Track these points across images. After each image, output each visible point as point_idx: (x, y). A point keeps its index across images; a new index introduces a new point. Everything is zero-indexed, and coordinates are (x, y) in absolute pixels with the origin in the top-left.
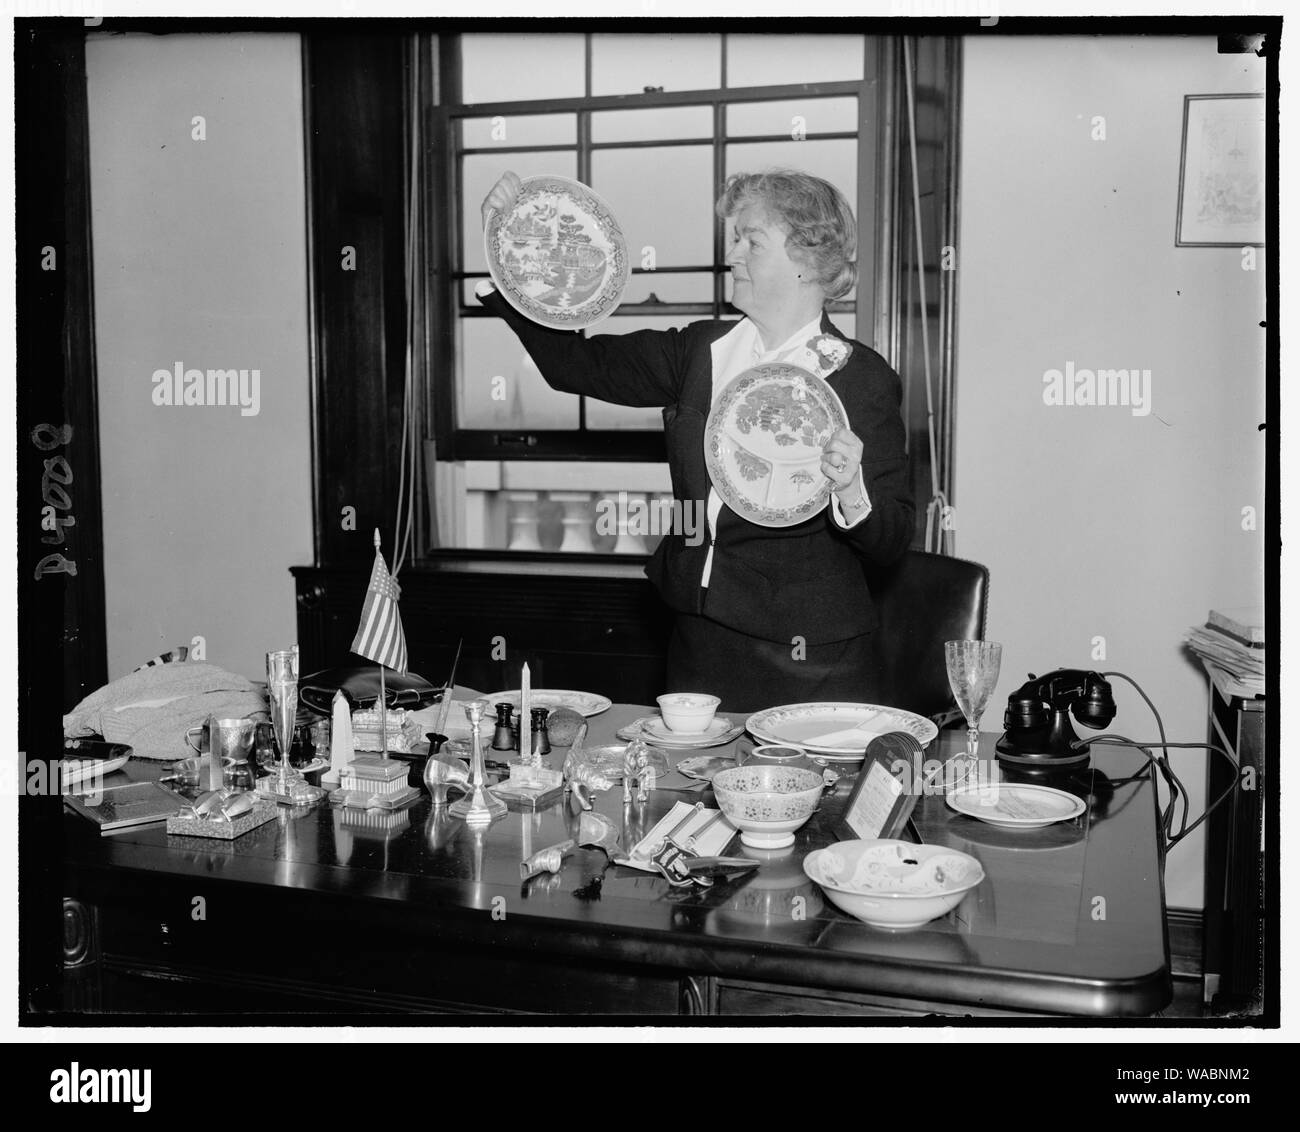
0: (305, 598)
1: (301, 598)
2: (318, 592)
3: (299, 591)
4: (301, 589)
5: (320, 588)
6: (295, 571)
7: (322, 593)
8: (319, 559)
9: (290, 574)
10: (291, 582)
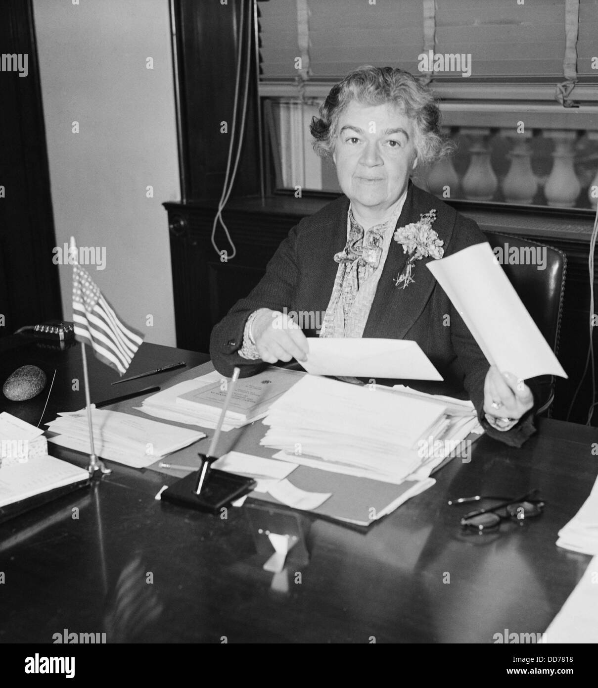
0: (174, 227)
1: (172, 226)
2: (182, 223)
3: (171, 221)
4: (172, 220)
5: (183, 220)
6: (167, 206)
7: (184, 223)
8: (184, 196)
9: (163, 208)
10: (164, 214)
